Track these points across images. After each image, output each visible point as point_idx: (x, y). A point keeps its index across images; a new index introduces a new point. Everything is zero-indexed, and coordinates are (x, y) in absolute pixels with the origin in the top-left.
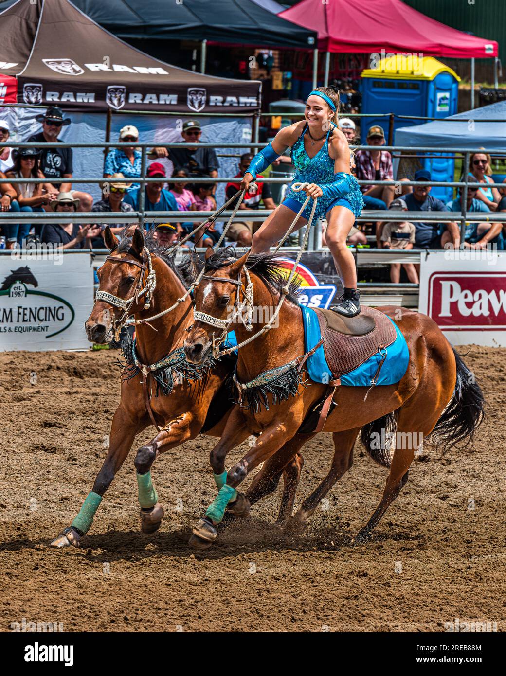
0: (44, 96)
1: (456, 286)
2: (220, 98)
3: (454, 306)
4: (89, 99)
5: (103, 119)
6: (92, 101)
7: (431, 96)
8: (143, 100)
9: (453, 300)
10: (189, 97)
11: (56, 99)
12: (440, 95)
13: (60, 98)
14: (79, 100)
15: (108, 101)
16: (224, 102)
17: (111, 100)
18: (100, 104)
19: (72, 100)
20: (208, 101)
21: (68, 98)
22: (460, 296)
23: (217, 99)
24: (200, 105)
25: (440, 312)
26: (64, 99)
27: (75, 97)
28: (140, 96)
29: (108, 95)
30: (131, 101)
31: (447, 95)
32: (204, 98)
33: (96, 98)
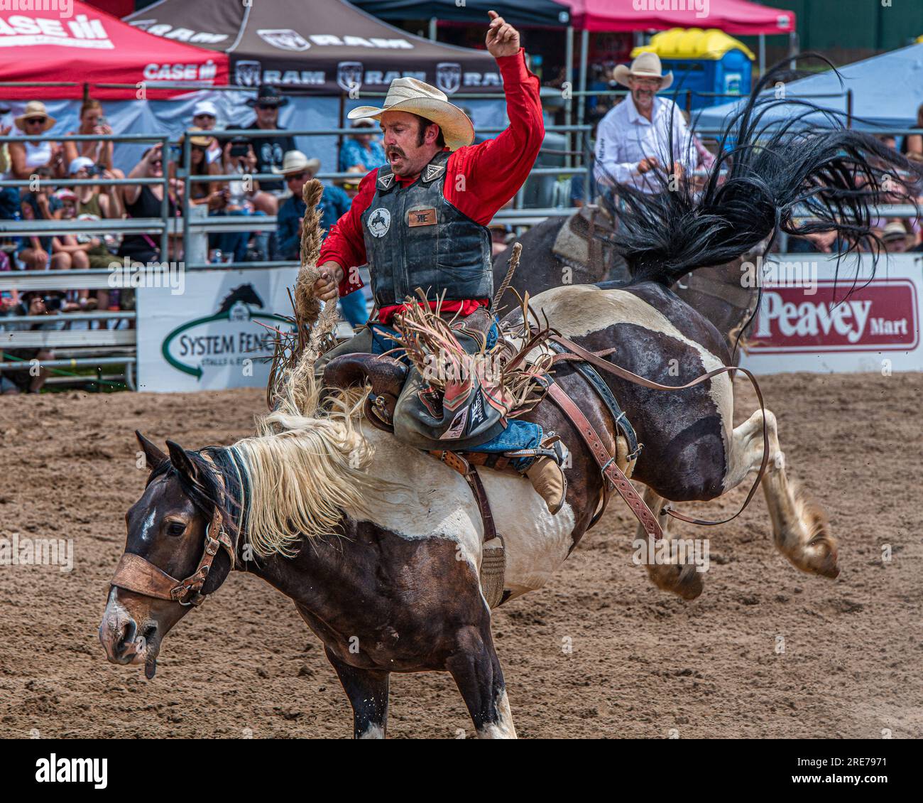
0: (262, 77)
1: (777, 299)
2: (477, 76)
3: (774, 323)
4: (318, 79)
5: (335, 103)
6: (321, 81)
7: (718, 79)
8: (383, 79)
9: (773, 315)
10: (440, 75)
11: (277, 81)
12: (729, 77)
13: (281, 78)
14: (305, 81)
15: (340, 82)
16: (482, 80)
17: (344, 80)
18: (331, 85)
19: (297, 81)
20: (462, 80)
21: (291, 78)
22: (782, 311)
23: (472, 78)
24: (453, 84)
25: (757, 331)
26: (286, 81)
27: (300, 77)
28: (379, 75)
29: (341, 74)
30: (369, 81)
31: (737, 77)
32: (457, 76)
33: (327, 78)
